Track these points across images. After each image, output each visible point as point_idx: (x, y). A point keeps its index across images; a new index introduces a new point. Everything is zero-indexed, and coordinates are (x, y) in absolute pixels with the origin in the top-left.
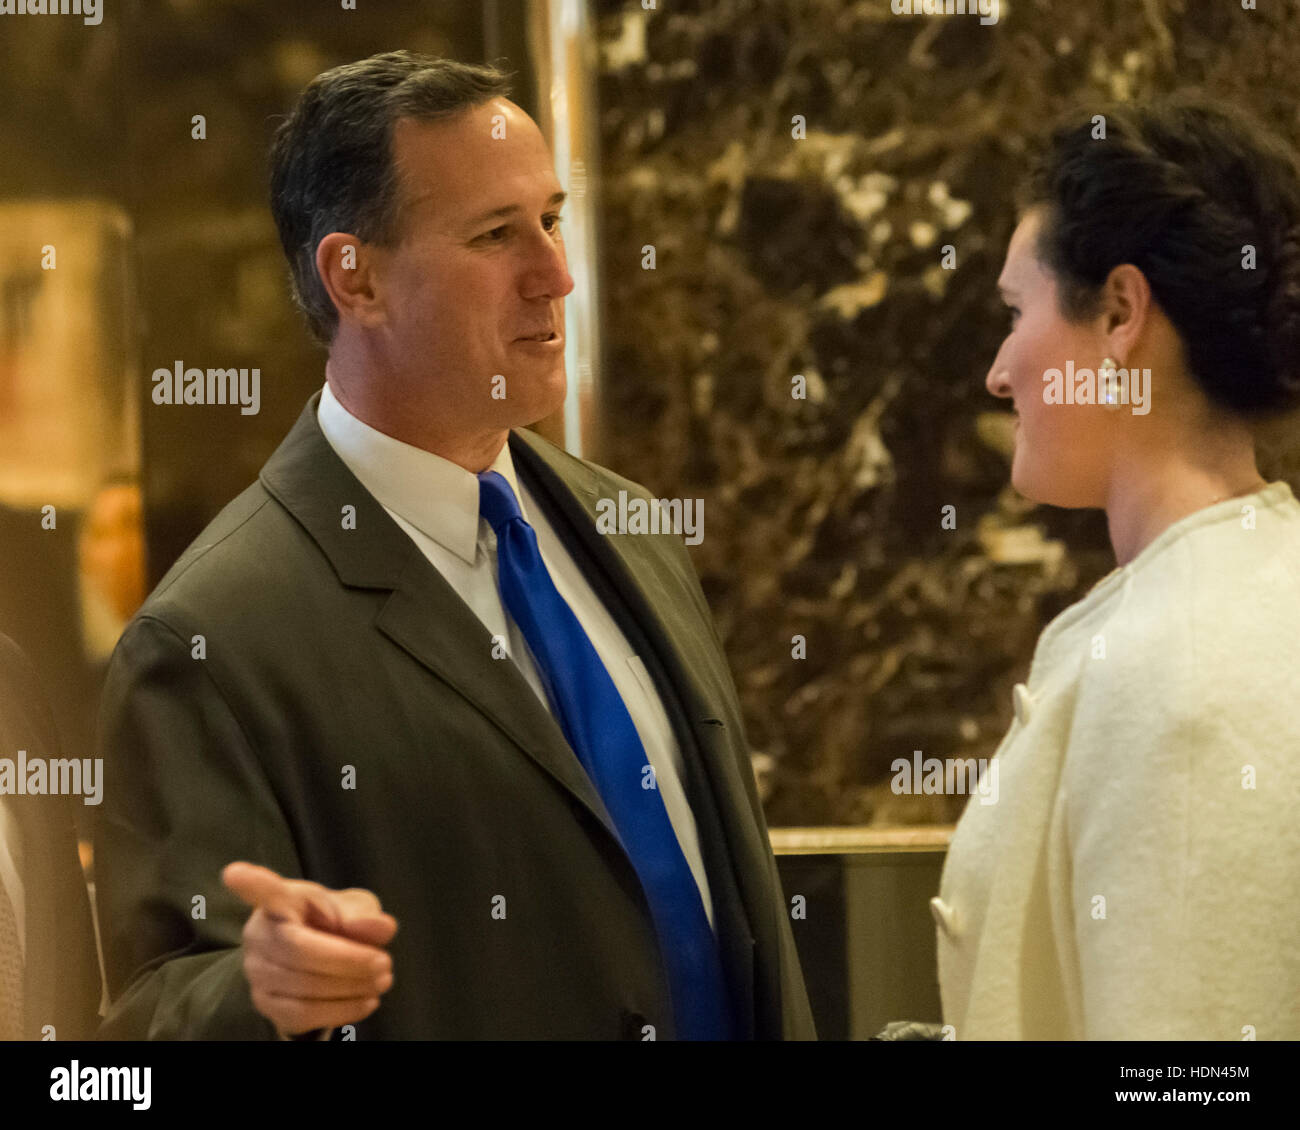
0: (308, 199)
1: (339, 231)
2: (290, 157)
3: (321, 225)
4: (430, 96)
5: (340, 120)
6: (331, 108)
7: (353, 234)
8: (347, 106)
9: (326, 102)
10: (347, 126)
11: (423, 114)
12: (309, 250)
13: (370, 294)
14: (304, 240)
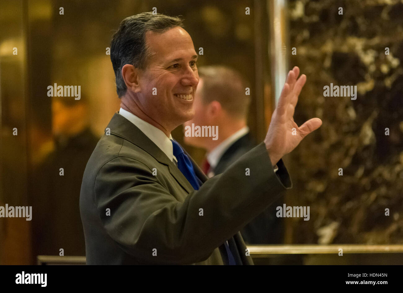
0: (120, 54)
1: (128, 64)
2: (116, 41)
3: (124, 62)
4: (157, 25)
5: (130, 31)
6: (128, 27)
7: (133, 65)
8: (133, 27)
9: (127, 26)
10: (132, 33)
11: (154, 30)
12: (120, 70)
13: (137, 83)
14: (119, 67)
